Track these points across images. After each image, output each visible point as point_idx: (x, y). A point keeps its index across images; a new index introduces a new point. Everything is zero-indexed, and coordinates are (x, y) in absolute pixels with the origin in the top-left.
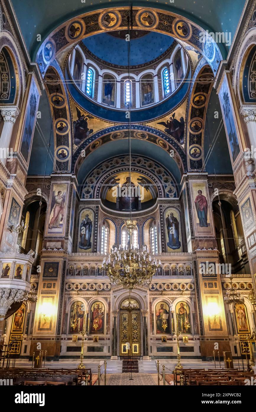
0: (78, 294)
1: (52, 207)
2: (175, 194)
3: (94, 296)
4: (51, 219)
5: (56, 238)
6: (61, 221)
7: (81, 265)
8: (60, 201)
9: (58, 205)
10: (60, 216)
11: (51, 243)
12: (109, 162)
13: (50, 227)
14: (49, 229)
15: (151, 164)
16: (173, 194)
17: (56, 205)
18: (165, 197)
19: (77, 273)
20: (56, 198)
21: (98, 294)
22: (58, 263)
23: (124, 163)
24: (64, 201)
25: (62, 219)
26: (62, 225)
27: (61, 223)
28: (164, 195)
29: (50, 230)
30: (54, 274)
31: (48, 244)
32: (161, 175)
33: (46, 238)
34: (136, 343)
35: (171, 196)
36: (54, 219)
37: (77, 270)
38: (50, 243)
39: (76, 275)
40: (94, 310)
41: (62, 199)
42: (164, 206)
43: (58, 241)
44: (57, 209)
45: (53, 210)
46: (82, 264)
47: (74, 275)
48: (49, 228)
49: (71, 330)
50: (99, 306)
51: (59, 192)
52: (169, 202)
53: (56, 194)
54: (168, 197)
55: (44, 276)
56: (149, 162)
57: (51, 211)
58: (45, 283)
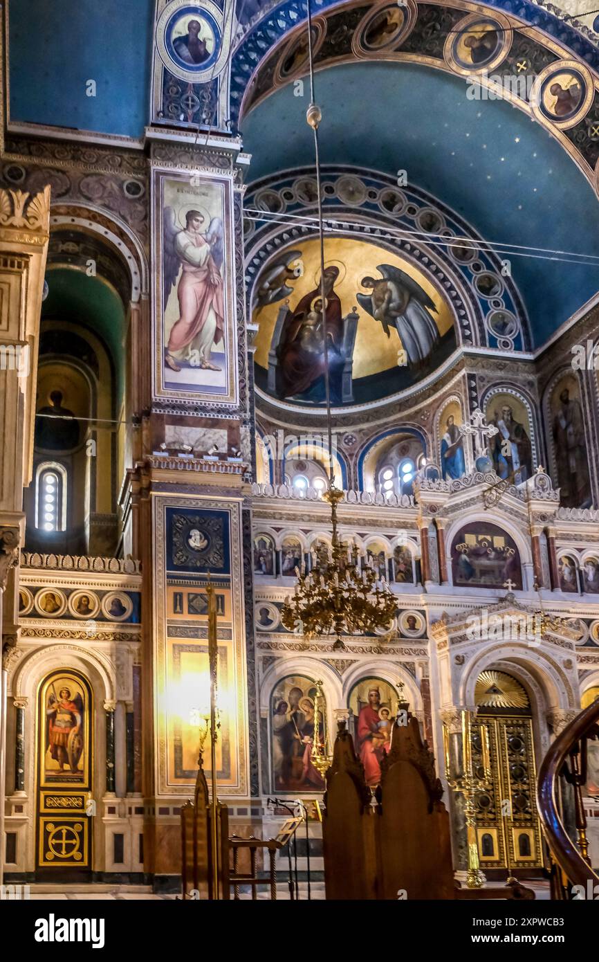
0: (303, 648)
1: (169, 279)
2: (517, 340)
3: (362, 658)
4: (168, 325)
5: (203, 409)
6: (216, 340)
7: (302, 534)
8: (199, 253)
9: (193, 269)
10: (210, 321)
11: (186, 430)
12: (277, 188)
13: (171, 362)
14: (168, 371)
15: (431, 216)
16: (510, 338)
17: (184, 272)
18: (483, 345)
19: (285, 566)
20: (183, 239)
21: (380, 651)
22: (224, 516)
23: (337, 201)
24: (216, 254)
25: (218, 335)
26: (220, 357)
27: (217, 348)
28: (483, 338)
29: (171, 376)
30: (214, 559)
31: (170, 432)
32: (470, 265)
33: (158, 405)
34: (526, 827)
35: (506, 344)
36: (183, 327)
37: (284, 554)
38: (178, 428)
39: (286, 573)
40: (360, 709)
41: (206, 248)
42: (482, 379)
43: (215, 424)
44: (192, 287)
45: (174, 289)
46: (306, 532)
47: (278, 573)
48: (167, 365)
49: (281, 780)
50: (378, 695)
51: (191, 216)
52: (501, 363)
53: (178, 220)
54: (493, 344)
55: (170, 566)
56: (426, 210)
57: (167, 292)
58: (181, 595)
